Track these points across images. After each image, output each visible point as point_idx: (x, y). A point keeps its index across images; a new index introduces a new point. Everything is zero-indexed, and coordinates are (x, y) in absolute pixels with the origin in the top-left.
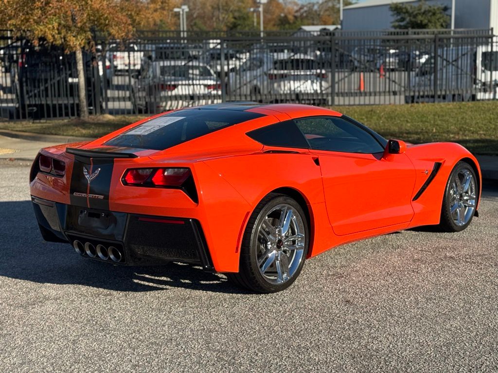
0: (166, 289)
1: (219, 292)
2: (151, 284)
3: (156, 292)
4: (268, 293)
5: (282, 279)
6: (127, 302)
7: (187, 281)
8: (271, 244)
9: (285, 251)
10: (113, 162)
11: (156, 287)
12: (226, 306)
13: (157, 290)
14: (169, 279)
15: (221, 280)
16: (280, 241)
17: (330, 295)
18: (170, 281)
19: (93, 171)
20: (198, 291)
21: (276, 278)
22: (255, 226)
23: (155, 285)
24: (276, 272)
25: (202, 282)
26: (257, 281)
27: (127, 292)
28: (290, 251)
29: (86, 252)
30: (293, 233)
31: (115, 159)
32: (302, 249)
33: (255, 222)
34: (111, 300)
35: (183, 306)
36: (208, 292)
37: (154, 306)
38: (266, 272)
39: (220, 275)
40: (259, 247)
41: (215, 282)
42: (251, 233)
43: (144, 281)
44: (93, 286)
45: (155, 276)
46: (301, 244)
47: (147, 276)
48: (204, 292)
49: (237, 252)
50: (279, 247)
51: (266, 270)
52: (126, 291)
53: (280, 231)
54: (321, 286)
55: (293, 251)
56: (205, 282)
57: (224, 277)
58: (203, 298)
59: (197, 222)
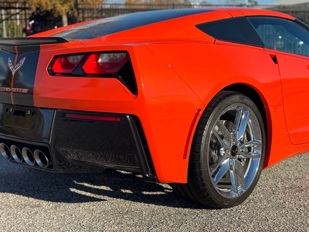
0: (104, 200)
1: (164, 206)
2: (88, 194)
3: (92, 203)
4: (220, 209)
5: (237, 193)
6: (55, 216)
7: (128, 191)
8: (225, 150)
9: (240, 159)
10: (39, 48)
11: (93, 198)
12: (171, 225)
13: (92, 201)
14: (109, 189)
15: (165, 190)
16: (235, 147)
17: (296, 213)
18: (109, 191)
19: (18, 62)
20: (138, 203)
21: (229, 190)
22: (207, 128)
23: (92, 195)
24: (230, 184)
25: (145, 193)
26: (208, 194)
27: (59, 203)
28: (245, 160)
29: (12, 157)
30: (249, 138)
31: (41, 45)
32: (259, 157)
33: (206, 123)
34: (36, 213)
35: (119, 223)
36: (150, 205)
37: (84, 223)
38: (219, 184)
39: (164, 186)
40: (210, 153)
41: (159, 193)
42: (202, 135)
43: (81, 190)
44: (24, 196)
45: (94, 185)
46: (257, 151)
47: (86, 185)
48: (146, 204)
49: (185, 158)
50: (234, 154)
51: (218, 181)
52: (57, 202)
53: (235, 135)
54: (282, 201)
55: (248, 160)
56: (147, 193)
57: (169, 187)
58: (144, 213)
59: (135, 119)
